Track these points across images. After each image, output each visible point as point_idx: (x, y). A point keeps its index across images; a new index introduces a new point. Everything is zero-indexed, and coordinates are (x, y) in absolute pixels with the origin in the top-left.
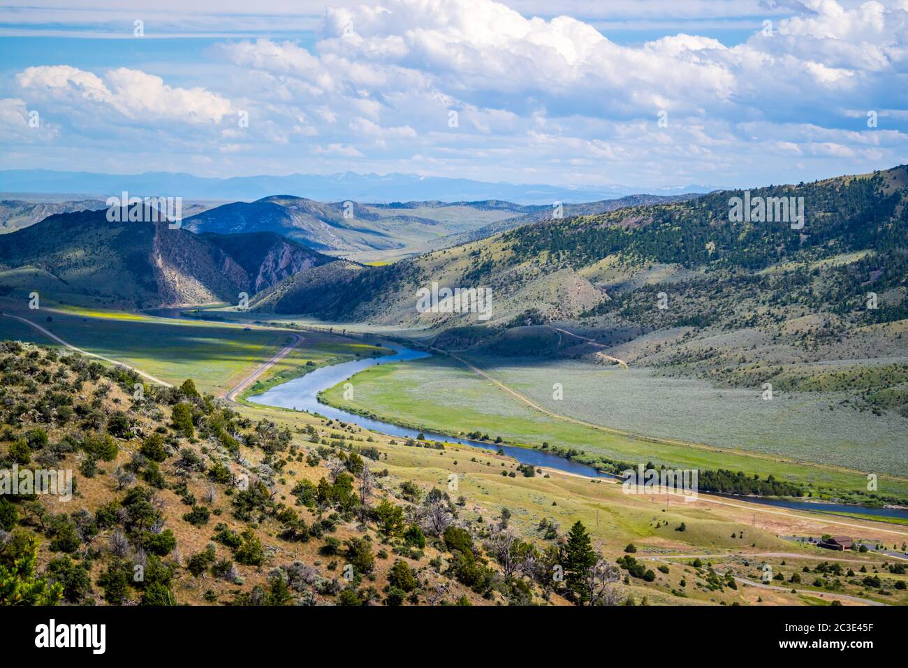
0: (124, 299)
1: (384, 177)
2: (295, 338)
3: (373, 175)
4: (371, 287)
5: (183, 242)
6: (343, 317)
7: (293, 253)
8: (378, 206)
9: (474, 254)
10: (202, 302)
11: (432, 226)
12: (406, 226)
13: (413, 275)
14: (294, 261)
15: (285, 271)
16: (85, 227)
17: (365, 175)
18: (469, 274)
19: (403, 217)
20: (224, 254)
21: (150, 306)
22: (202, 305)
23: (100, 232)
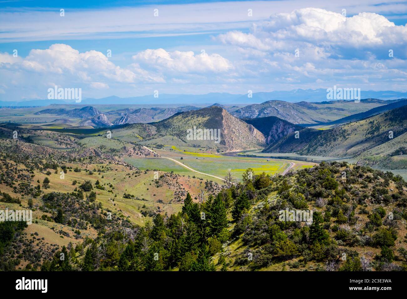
0: (211, 148)
1: (315, 90)
2: (290, 164)
3: (310, 90)
4: (323, 139)
5: (235, 123)
6: (310, 154)
7: (284, 126)
8: (316, 103)
9: (371, 122)
10: (245, 149)
11: (342, 112)
12: (331, 112)
13: (342, 133)
14: (285, 129)
15: (281, 134)
16: (192, 117)
17: (306, 90)
18: (369, 132)
19: (329, 108)
20: (253, 127)
21: (222, 152)
22: (245, 150)
23: (198, 119)
